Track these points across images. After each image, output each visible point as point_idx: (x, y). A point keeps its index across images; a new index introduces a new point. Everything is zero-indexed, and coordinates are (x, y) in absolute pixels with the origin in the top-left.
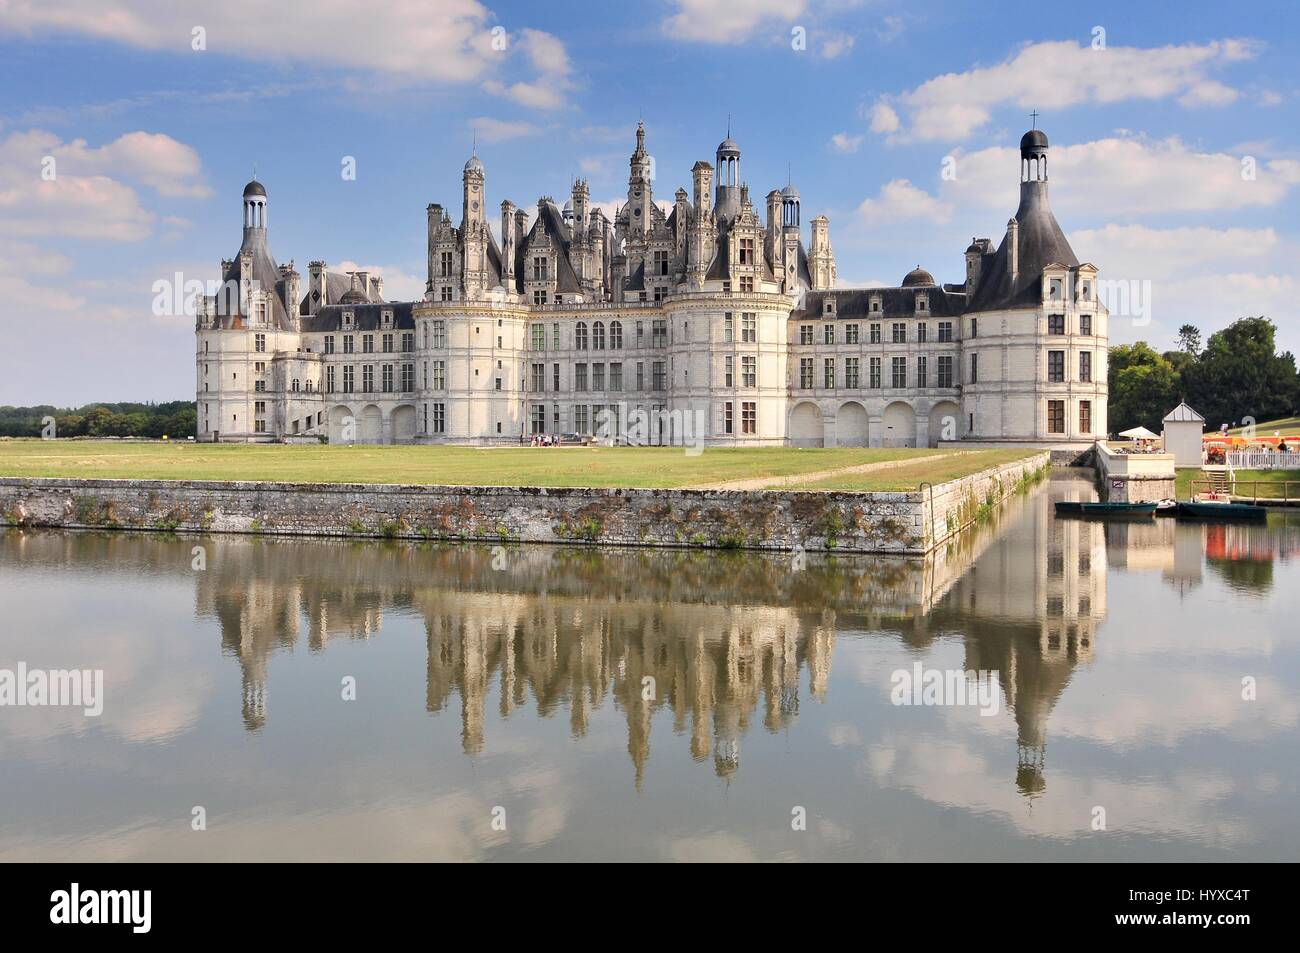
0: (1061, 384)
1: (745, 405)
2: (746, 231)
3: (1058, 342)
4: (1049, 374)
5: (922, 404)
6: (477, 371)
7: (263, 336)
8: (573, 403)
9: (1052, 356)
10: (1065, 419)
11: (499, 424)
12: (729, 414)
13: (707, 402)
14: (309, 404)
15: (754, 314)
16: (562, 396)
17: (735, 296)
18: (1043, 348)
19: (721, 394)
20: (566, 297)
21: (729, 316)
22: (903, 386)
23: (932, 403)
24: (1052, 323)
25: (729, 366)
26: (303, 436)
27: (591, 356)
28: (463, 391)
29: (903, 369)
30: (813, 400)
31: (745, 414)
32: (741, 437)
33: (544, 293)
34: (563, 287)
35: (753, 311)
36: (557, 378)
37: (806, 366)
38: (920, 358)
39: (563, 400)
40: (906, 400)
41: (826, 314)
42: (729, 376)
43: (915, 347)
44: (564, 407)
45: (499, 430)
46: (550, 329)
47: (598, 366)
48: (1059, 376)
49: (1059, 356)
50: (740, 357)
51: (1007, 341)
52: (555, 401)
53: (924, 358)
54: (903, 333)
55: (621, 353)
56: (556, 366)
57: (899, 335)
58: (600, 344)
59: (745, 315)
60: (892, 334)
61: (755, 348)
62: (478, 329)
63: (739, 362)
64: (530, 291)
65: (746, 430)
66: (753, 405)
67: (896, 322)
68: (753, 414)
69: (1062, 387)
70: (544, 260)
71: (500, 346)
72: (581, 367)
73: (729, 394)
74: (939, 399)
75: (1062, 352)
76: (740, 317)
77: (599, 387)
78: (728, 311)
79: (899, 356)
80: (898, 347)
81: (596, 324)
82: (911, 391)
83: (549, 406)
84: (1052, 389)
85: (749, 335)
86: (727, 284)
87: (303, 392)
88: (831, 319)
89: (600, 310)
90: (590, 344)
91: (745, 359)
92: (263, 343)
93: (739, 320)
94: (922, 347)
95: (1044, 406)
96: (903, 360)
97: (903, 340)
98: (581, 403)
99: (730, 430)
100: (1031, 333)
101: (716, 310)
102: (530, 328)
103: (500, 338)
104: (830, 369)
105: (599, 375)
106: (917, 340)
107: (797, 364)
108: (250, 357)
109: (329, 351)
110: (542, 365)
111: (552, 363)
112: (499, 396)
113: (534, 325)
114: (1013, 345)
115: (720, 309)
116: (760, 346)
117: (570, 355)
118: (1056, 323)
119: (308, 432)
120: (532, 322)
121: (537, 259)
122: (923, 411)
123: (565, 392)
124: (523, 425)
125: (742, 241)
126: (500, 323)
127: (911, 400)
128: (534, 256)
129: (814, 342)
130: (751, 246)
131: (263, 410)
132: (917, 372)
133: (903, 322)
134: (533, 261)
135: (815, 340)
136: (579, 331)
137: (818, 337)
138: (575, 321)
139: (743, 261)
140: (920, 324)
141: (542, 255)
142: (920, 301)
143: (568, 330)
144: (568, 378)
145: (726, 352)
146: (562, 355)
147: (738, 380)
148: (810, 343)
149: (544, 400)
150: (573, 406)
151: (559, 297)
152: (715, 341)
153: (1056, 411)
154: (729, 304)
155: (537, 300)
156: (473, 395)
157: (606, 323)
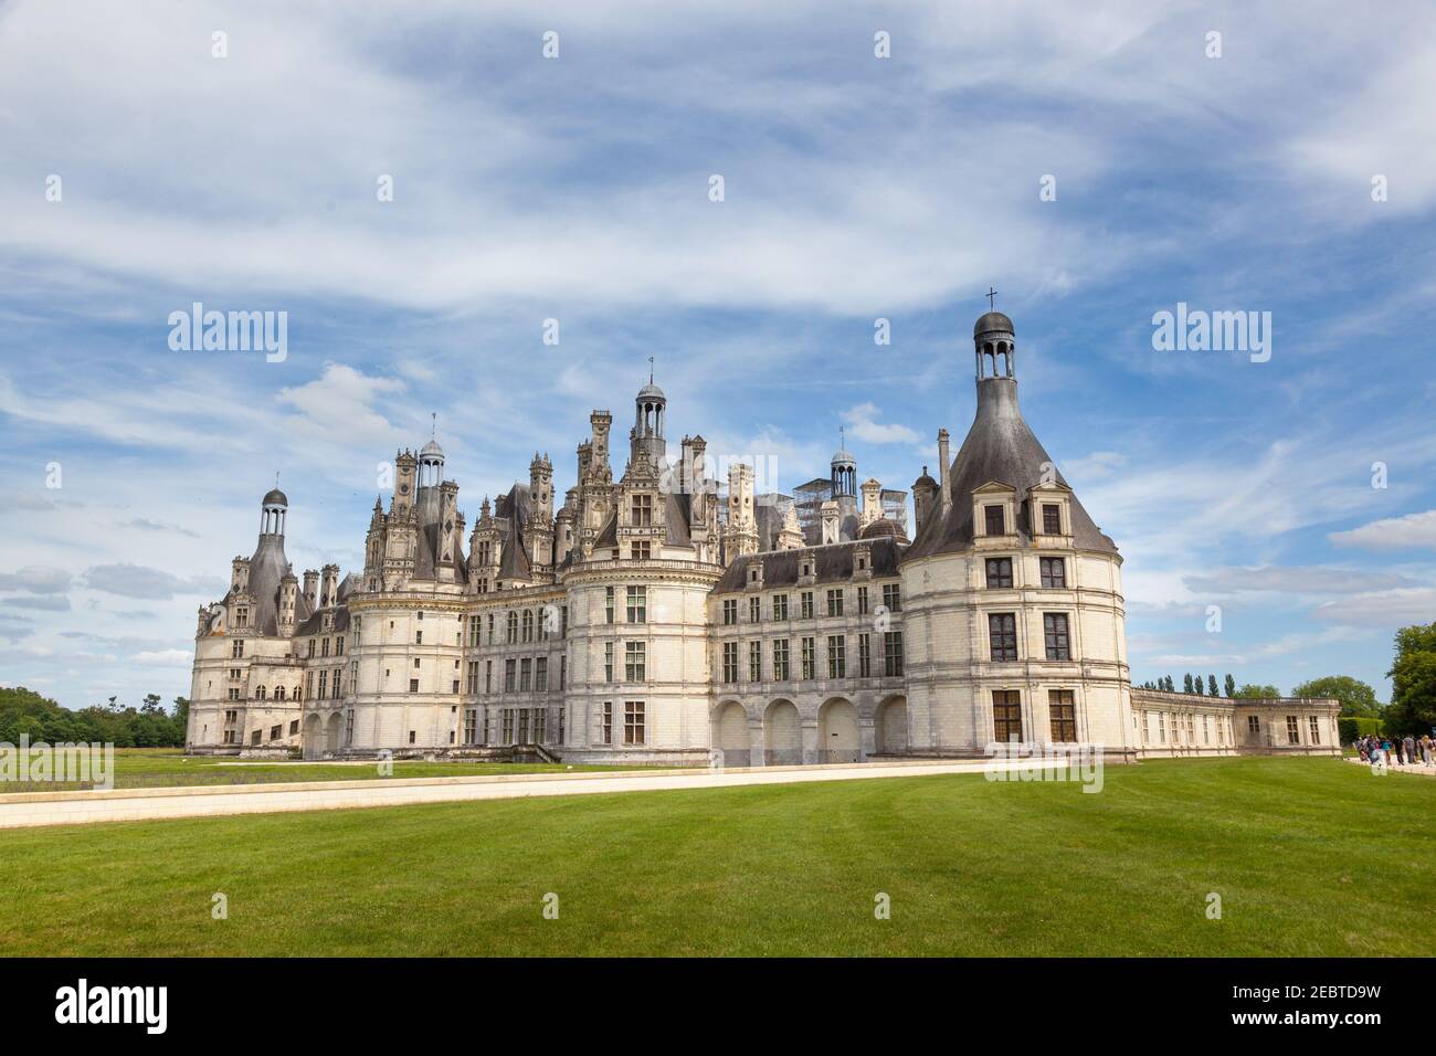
0: (1013, 664)
1: (629, 705)
2: (641, 485)
3: (1003, 599)
4: (993, 649)
5: (866, 700)
6: (388, 671)
7: (242, 642)
8: (500, 707)
9: (995, 620)
10: (1024, 719)
11: (413, 733)
12: (608, 718)
13: (584, 702)
14: (274, 712)
15: (644, 587)
16: (492, 699)
17: (625, 565)
18: (979, 610)
19: (599, 691)
20: (506, 583)
21: (610, 590)
22: (842, 676)
23: (878, 699)
24: (993, 572)
25: (609, 655)
26: (268, 748)
27: (520, 649)
28: (371, 695)
29: (841, 650)
30: (737, 698)
31: (629, 718)
32: (622, 748)
33: (486, 580)
34: (507, 570)
35: (641, 583)
36: (489, 676)
37: (731, 651)
38: (861, 636)
39: (494, 704)
40: (846, 696)
41: (750, 584)
42: (609, 668)
43: (853, 621)
44: (494, 711)
45: (412, 740)
46: (485, 621)
47: (526, 661)
48: (1009, 652)
49: (1008, 621)
50: (623, 643)
51: (930, 603)
52: (485, 705)
53: (867, 635)
54: (840, 602)
55: (546, 646)
56: (489, 663)
57: (836, 606)
58: (527, 638)
59: (631, 589)
60: (826, 605)
61: (644, 631)
62: (392, 623)
63: (621, 649)
64: (474, 581)
65: (629, 739)
66: (641, 705)
67: (831, 588)
68: (641, 718)
69: (1013, 670)
70: (487, 543)
71: (419, 641)
72: (511, 662)
73: (609, 691)
74: (885, 693)
75: (1013, 615)
76: (625, 593)
77: (524, 688)
78: (608, 584)
79: (836, 634)
80: (834, 622)
81: (526, 612)
82: (851, 683)
83: (480, 710)
84: (997, 672)
85: (637, 614)
86: (616, 552)
87: (270, 700)
88: (756, 590)
89: (527, 597)
90: (520, 637)
91: (630, 646)
92: (241, 649)
93: (622, 596)
94: (863, 621)
95: (986, 700)
96: (841, 638)
97: (840, 613)
98: (510, 707)
99: (608, 739)
100: (961, 587)
101: (595, 584)
102: (469, 620)
103: (419, 633)
104: (756, 655)
105: (526, 673)
106: (858, 611)
107: (719, 650)
108: (226, 664)
109: (311, 655)
110: (477, 663)
111: (485, 660)
112: (413, 699)
113: (473, 618)
114: (938, 608)
115: (600, 584)
116: (652, 628)
117: (503, 650)
118: (999, 571)
119: (273, 744)
120: (473, 614)
121: (482, 544)
122: (868, 710)
123: (496, 695)
124: (453, 733)
125: (637, 498)
126: (420, 616)
127: (853, 694)
128: (480, 540)
129: (738, 621)
130: (649, 504)
131: (234, 720)
132: (859, 655)
133: (840, 587)
134: (478, 545)
135: (740, 617)
136: (510, 622)
137: (743, 613)
138: (508, 610)
139: (637, 523)
140: (860, 589)
141: (487, 539)
142: (858, 558)
143: (501, 621)
144: (499, 677)
145: (606, 636)
146: (495, 650)
147: (620, 673)
148: (734, 623)
149: (477, 704)
150: (500, 711)
151: (500, 585)
152: (594, 622)
153: (1007, 707)
154: (609, 575)
155: (479, 588)
156: (383, 700)
157: (534, 610)
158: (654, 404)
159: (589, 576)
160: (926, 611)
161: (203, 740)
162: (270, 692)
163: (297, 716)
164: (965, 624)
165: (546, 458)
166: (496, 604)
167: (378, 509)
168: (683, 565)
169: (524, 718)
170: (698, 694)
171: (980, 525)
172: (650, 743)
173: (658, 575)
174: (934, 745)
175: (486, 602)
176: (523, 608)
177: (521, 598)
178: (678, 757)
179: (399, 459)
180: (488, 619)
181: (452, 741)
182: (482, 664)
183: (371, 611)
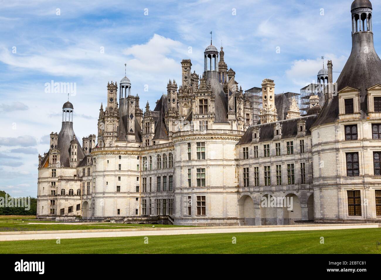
0: (357, 177)
1: (199, 198)
2: (203, 95)
3: (352, 145)
4: (348, 170)
5: (303, 195)
6: (107, 182)
7: (55, 170)
8: (155, 198)
9: (349, 156)
10: (362, 205)
11: (119, 210)
13: (180, 196)
14: (69, 201)
15: (204, 143)
16: (152, 195)
17: (196, 133)
18: (341, 150)
19: (186, 191)
20: (157, 141)
21: (189, 144)
22: (293, 183)
24: (348, 132)
25: (189, 174)
26: (67, 216)
27: (162, 172)
28: (101, 193)
29: (293, 171)
30: (249, 194)
31: (199, 203)
32: (196, 217)
33: (149, 140)
34: (157, 137)
35: (202, 141)
36: (151, 184)
37: (246, 172)
38: (301, 164)
39: (153, 197)
40: (295, 193)
41: (254, 140)
42: (189, 180)
43: (298, 157)
44: (153, 200)
45: (119, 213)
47: (165, 177)
48: (355, 172)
49: (355, 155)
50: (195, 169)
52: (150, 197)
53: (304, 163)
54: (292, 147)
56: (151, 178)
57: (290, 149)
58: (165, 166)
59: (198, 144)
60: (286, 149)
61: (204, 163)
62: (108, 161)
63: (194, 171)
64: (144, 141)
65: (199, 213)
66: (204, 198)
67: (288, 141)
68: (204, 203)
69: (357, 180)
70: (149, 123)
71: (120, 169)
72: (159, 178)
73: (190, 191)
75: (357, 153)
76: (196, 146)
77: (164, 189)
79: (290, 163)
80: (290, 157)
81: (164, 155)
82: (296, 187)
83: (147, 199)
84: (349, 181)
85: (202, 155)
87: (67, 195)
88: (256, 143)
89: (164, 148)
91: (198, 170)
92: (55, 173)
93: (194, 147)
94: (302, 156)
95: (344, 195)
96: (293, 165)
97: (292, 153)
98: (159, 198)
99: (190, 213)
100: (333, 140)
101: (183, 142)
102: (142, 159)
103: (120, 165)
104: (257, 174)
105: (165, 182)
106: (300, 151)
107: (241, 171)
108: (49, 180)
109: (84, 176)
110: (146, 178)
111: (149, 177)
112: (118, 195)
113: (144, 158)
114: (323, 150)
115: (185, 142)
116: (208, 161)
117: (155, 172)
118: (351, 131)
119: (70, 214)
120: (143, 156)
121: (146, 123)
122: (304, 200)
123: (153, 193)
124: (137, 210)
125: (201, 101)
126: (120, 157)
127: (298, 192)
128: (146, 122)
129: (249, 157)
130: (207, 103)
131: (54, 204)
132: (300, 173)
133: (292, 140)
134: (145, 124)
135: (250, 156)
136: (158, 159)
137: (251, 154)
138: (157, 154)
139: (201, 112)
140: (301, 141)
141: (148, 121)
142: (300, 126)
143: (154, 159)
144: (154, 185)
145: (188, 166)
146: (152, 172)
147: (194, 183)
148: (247, 158)
149: (146, 197)
150: (155, 200)
151: (154, 142)
152: (183, 159)
153: (354, 198)
154: (188, 138)
155: (146, 144)
156: (106, 195)
157: (167, 154)
159: (180, 138)
160: (318, 152)
161: (42, 212)
162: (67, 192)
163: (79, 202)
164: (334, 158)
165: (174, 82)
166: (152, 151)
167: (101, 109)
168: (222, 132)
169: (165, 203)
170: (232, 192)
171: (342, 109)
172: (208, 214)
173: (210, 137)
174: (322, 217)
175: (148, 150)
176: (163, 153)
177: (162, 148)
178: (222, 221)
179: (109, 86)
180: (149, 158)
181: (137, 213)
182: (148, 179)
183: (99, 156)
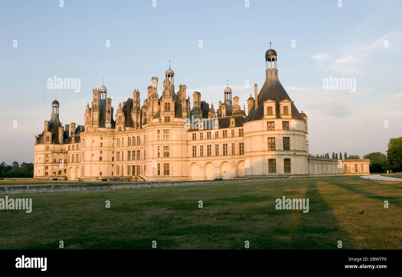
0: (274, 151)
1: (165, 164)
2: (167, 100)
3: (272, 133)
4: (269, 147)
5: (233, 162)
6: (93, 155)
7: (48, 146)
8: (126, 165)
9: (269, 139)
10: (277, 167)
12: (159, 168)
14: (59, 167)
15: (169, 130)
16: (124, 163)
17: (163, 123)
18: (265, 136)
19: (156, 160)
20: (127, 128)
21: (159, 131)
22: (227, 155)
23: (237, 162)
24: (269, 126)
25: (158, 149)
27: (132, 148)
28: (89, 161)
29: (227, 148)
30: (196, 162)
31: (165, 168)
32: (163, 176)
33: (121, 127)
34: (126, 126)
35: (167, 129)
36: (123, 156)
37: (194, 148)
38: (232, 144)
40: (227, 160)
41: (200, 129)
42: (159, 153)
43: (230, 139)
44: (125, 166)
45: (101, 174)
47: (134, 152)
49: (273, 139)
50: (163, 146)
52: (122, 164)
53: (234, 143)
54: (226, 134)
55: (140, 147)
56: (123, 152)
58: (134, 145)
59: (165, 131)
60: (222, 135)
61: (169, 143)
62: (94, 140)
63: (162, 148)
64: (117, 128)
65: (165, 174)
66: (168, 164)
67: (224, 130)
68: (168, 168)
69: (274, 153)
70: (121, 116)
71: (102, 146)
72: (129, 152)
73: (159, 160)
74: (239, 160)
76: (163, 132)
77: (133, 159)
78: (158, 129)
79: (225, 143)
80: (225, 140)
82: (229, 157)
83: (121, 166)
84: (270, 154)
85: (167, 138)
86: (160, 120)
87: (58, 163)
88: (201, 131)
89: (134, 132)
90: (132, 144)
91: (165, 147)
94: (233, 139)
95: (266, 162)
97: (226, 137)
98: (129, 165)
99: (159, 174)
100: (261, 130)
102: (116, 139)
103: (102, 143)
104: (202, 150)
105: (134, 155)
106: (231, 136)
107: (191, 148)
108: (44, 152)
109: (69, 150)
110: (119, 152)
111: (122, 151)
112: (101, 162)
114: (253, 136)
115: (155, 129)
116: (171, 142)
117: (126, 148)
118: (271, 125)
119: (59, 176)
120: (117, 138)
121: (119, 116)
122: (234, 165)
123: (125, 161)
124: (113, 173)
125: (166, 103)
126: (102, 138)
127: (230, 160)
128: (118, 116)
129: (196, 140)
130: (170, 105)
131: (48, 169)
132: (231, 149)
134: (118, 117)
135: (197, 139)
136: (129, 140)
137: (198, 138)
138: (128, 136)
139: (166, 111)
140: (232, 130)
141: (121, 115)
142: (231, 121)
143: (126, 140)
144: (126, 156)
145: (158, 144)
146: (124, 148)
147: (162, 155)
148: (195, 140)
149: (119, 164)
150: (127, 166)
151: (125, 129)
152: (155, 140)
153: (272, 163)
154: (158, 126)
155: (119, 130)
156: (93, 163)
157: (136, 136)
158: (171, 75)
159: (152, 127)
160: (250, 137)
161: (39, 174)
162: (57, 161)
163: (66, 168)
164: (262, 140)
165: (138, 91)
166: (124, 135)
167: (88, 106)
168: (180, 123)
169: (134, 169)
170: (185, 161)
171: (266, 112)
172: (171, 175)
173: (173, 126)
174: (252, 174)
175: (121, 134)
176: (132, 136)
177: (132, 133)
179: (94, 91)
180: (122, 139)
181: (113, 175)
182: (121, 153)
183: (87, 137)
